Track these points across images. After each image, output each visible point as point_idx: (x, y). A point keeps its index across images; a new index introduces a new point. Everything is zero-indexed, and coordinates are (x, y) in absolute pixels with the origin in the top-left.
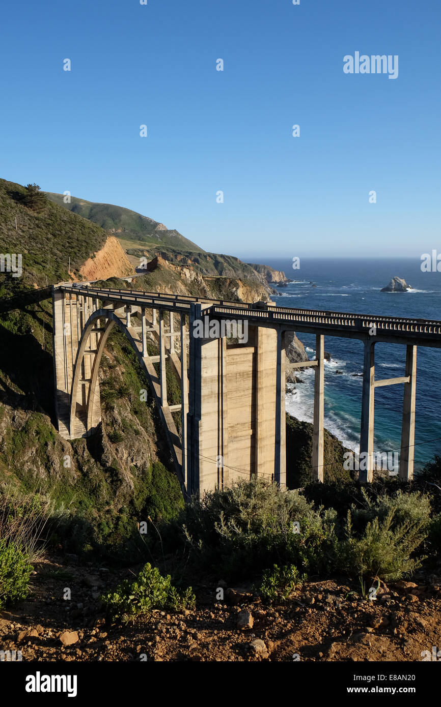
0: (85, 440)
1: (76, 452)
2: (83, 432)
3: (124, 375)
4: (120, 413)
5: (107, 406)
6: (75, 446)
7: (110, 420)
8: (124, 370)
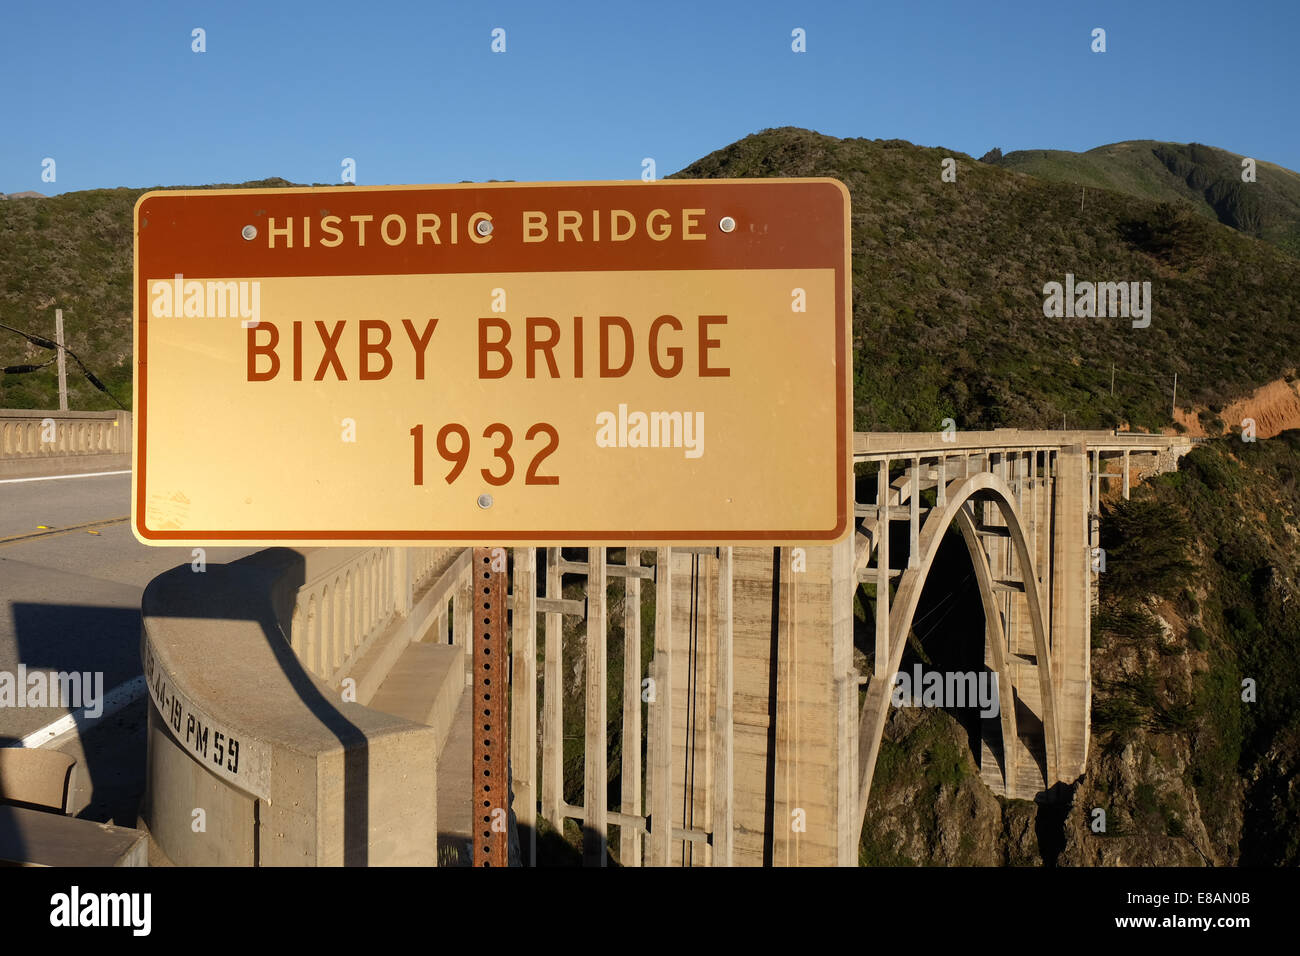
0: (1036, 808)
1: (1007, 829)
2: (1038, 786)
3: (1200, 679)
4: (1142, 769)
5: (1113, 741)
6: (1007, 816)
7: (1108, 776)
8: (1204, 666)
